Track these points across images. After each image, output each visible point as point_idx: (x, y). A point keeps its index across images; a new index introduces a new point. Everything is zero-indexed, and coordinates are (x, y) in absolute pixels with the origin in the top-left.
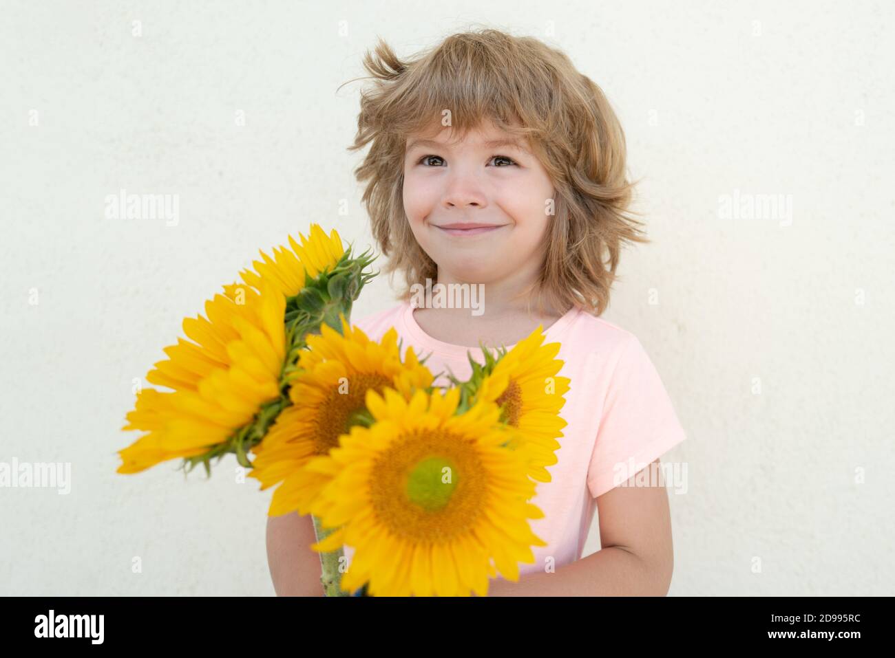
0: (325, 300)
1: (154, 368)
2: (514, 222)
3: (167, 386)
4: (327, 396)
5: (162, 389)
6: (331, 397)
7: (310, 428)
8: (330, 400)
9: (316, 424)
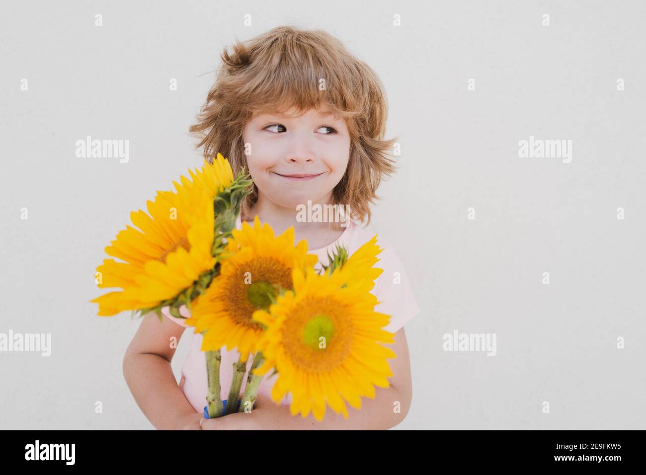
0: (227, 206)
1: (111, 245)
2: (331, 170)
3: (121, 258)
4: (236, 272)
5: (118, 260)
6: (238, 272)
7: (223, 293)
8: (237, 274)
9: (226, 291)
